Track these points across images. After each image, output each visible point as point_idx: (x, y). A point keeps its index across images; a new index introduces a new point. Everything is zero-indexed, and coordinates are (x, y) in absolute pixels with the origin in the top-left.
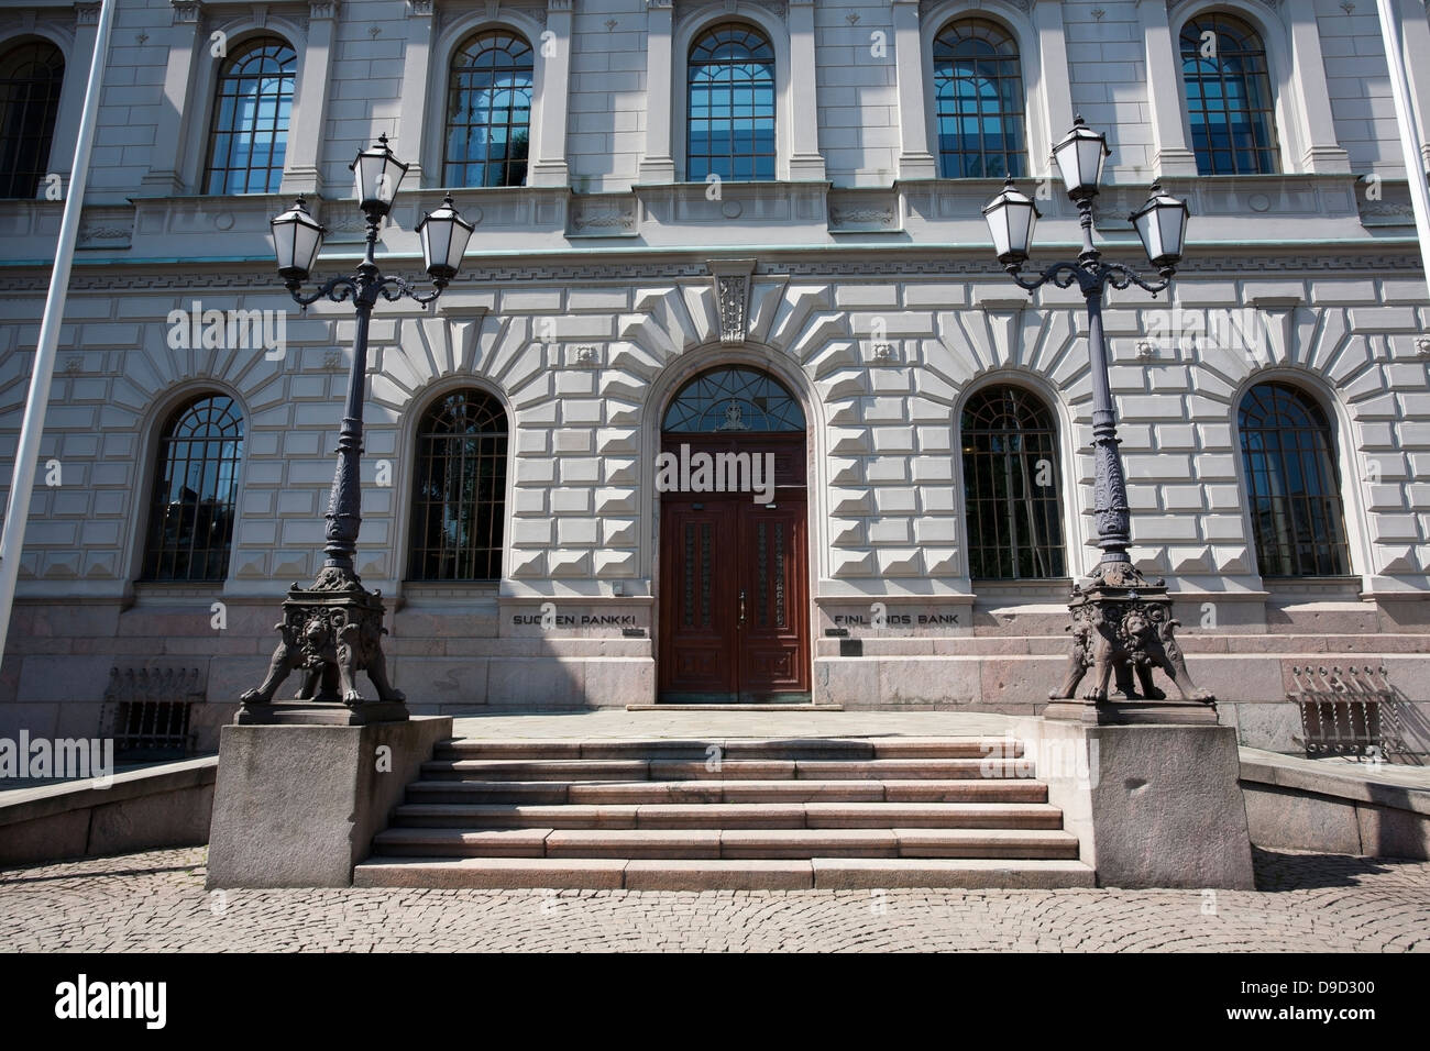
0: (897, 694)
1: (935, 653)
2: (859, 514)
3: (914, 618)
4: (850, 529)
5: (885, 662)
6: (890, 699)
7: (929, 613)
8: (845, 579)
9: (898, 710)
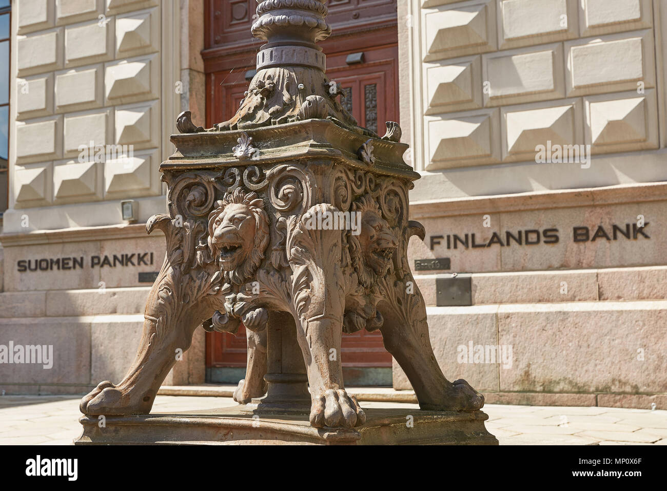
0: (527, 374)
1: (601, 297)
2: (470, 51)
3: (565, 234)
4: (450, 80)
5: (508, 316)
6: (515, 383)
7: (591, 220)
8: (444, 170)
9: (530, 403)
